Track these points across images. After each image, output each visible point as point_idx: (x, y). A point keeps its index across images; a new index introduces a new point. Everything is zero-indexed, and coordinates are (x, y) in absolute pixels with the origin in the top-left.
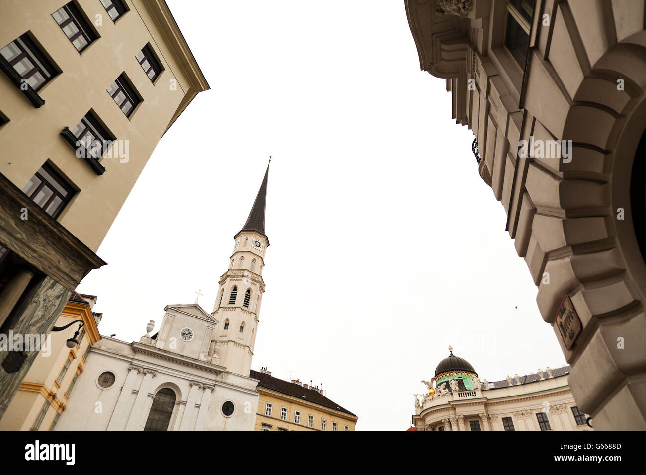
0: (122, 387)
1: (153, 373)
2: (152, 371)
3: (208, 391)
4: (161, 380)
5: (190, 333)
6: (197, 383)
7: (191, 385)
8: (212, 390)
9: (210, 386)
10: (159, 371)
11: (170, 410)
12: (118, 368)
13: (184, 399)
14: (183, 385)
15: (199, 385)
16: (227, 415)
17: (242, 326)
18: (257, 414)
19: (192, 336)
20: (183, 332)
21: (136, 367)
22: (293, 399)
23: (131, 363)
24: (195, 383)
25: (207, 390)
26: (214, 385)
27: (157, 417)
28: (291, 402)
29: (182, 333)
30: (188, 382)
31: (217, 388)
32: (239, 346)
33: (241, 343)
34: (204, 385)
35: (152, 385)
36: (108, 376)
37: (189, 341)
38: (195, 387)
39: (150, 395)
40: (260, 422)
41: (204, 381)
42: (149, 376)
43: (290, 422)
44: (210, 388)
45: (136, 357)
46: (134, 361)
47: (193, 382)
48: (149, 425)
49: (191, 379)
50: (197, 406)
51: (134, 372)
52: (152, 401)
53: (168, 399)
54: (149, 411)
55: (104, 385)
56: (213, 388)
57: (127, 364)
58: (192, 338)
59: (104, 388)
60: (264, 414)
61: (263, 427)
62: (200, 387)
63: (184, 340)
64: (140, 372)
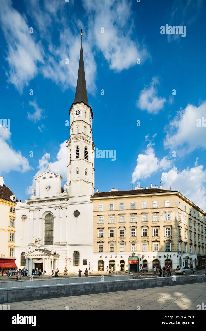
0: (30, 219)
2: (38, 209)
4: (43, 211)
5: (49, 187)
11: (52, 222)
12: (26, 212)
14: (52, 210)
16: (77, 217)
18: (93, 212)
20: (46, 187)
21: (31, 210)
22: (116, 197)
24: (57, 207)
25: (63, 208)
27: (48, 226)
28: (116, 199)
31: (68, 206)
33: (78, 180)
34: (61, 207)
35: (40, 214)
36: (24, 216)
37: (50, 190)
38: (58, 209)
39: (40, 218)
40: (96, 215)
41: (60, 205)
43: (116, 210)
44: (64, 207)
46: (30, 208)
47: (56, 208)
48: (46, 229)
49: (54, 207)
50: (61, 217)
51: (32, 212)
52: (44, 221)
53: (51, 218)
54: (44, 224)
55: (24, 220)
56: (66, 207)
57: (28, 210)
58: (51, 188)
59: (24, 221)
60: (97, 211)
61: (98, 217)
62: (60, 209)
63: (48, 191)
64: (34, 211)
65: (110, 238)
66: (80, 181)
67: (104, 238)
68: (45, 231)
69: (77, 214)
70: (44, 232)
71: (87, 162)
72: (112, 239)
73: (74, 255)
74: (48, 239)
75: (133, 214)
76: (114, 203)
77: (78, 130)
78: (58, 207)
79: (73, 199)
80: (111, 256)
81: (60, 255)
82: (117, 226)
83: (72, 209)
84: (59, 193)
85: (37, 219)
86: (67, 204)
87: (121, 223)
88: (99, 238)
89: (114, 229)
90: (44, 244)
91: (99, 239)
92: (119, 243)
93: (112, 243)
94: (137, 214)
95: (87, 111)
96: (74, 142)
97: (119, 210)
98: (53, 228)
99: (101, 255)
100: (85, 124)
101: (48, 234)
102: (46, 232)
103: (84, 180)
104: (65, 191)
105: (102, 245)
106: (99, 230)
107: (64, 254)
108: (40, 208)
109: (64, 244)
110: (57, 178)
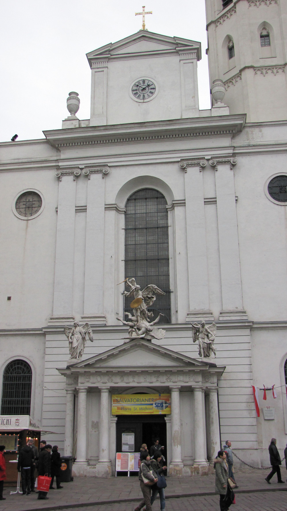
0: (57, 208)
1: (103, 170)
2: (99, 168)
3: (223, 170)
4: (121, 177)
5: (148, 86)
6: (194, 162)
7: (183, 169)
8: (233, 166)
9: (224, 160)
10: (110, 165)
11: (161, 222)
13: (177, 196)
14: (166, 174)
15: (198, 164)
16: (285, 201)
17: (264, 34)
19: (154, 89)
20: (135, 88)
21: (68, 171)
23: (58, 168)
24: (190, 162)
25: (219, 167)
26: (234, 155)
27: (140, 239)
29: (133, 91)
30: (176, 167)
31: (240, 160)
34: (211, 162)
35: (107, 190)
36: (30, 198)
37: (151, 98)
38: (193, 172)
39: (108, 208)
41: (208, 154)
42: (96, 178)
44: (225, 162)
45: (63, 156)
46: (60, 164)
47: (185, 163)
48: (131, 255)
49: (179, 159)
50: (210, 201)
51: (68, 179)
52: (122, 217)
53: (152, 207)
54: (122, 234)
55: (28, 213)
56: (232, 160)
57: (52, 172)
58: (156, 91)
59: (31, 217)
62: (203, 168)
63: (142, 101)
64: (77, 177)
68: (126, 261)
69: (283, 189)
70: (122, 264)
78: (196, 162)
84: (197, 106)
85: (96, 209)
86: (235, 152)
102: (131, 265)
107: (246, 368)
108: (110, 167)
109: (239, 318)
110: (183, 57)
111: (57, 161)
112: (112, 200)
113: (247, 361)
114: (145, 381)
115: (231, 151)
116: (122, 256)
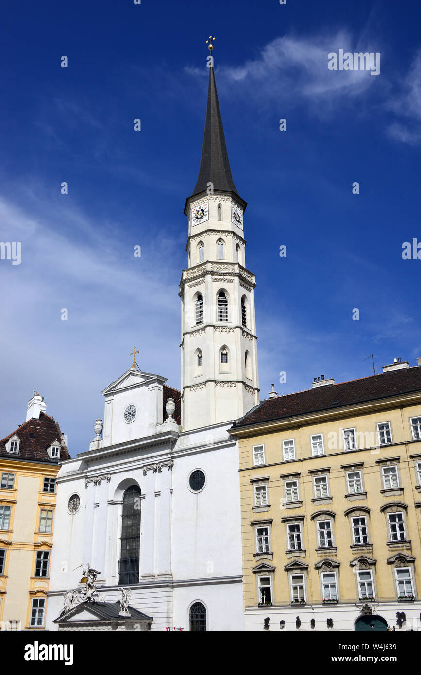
1: (107, 477)
2: (105, 476)
3: (165, 470)
4: (117, 479)
5: (133, 410)
7: (145, 472)
8: (171, 467)
9: (165, 463)
10: (111, 472)
12: (77, 487)
13: (144, 491)
14: (137, 476)
15: (153, 468)
16: (198, 489)
17: (200, 356)
18: (240, 471)
19: (135, 412)
20: (126, 413)
21: (91, 479)
22: (295, 420)
23: (86, 477)
24: (148, 467)
25: (163, 469)
26: (172, 458)
27: (129, 523)
28: (297, 426)
29: (125, 415)
30: (141, 471)
32: (198, 388)
33: (200, 382)
34: (158, 465)
35: (110, 490)
36: (74, 499)
37: (134, 419)
38: (150, 473)
39: (110, 503)
40: (247, 480)
41: (158, 460)
42: (104, 482)
43: (303, 458)
44: (166, 465)
45: (89, 469)
46: (88, 474)
47: (145, 468)
48: (125, 534)
49: (142, 465)
50: (158, 494)
51: (91, 485)
52: (120, 507)
54: (120, 519)
55: (74, 511)
56: (170, 463)
57: (84, 480)
58: (136, 414)
59: (75, 513)
60: (251, 466)
61: (254, 485)
62: (155, 471)
63: (128, 422)
64: (96, 483)
65: (289, 552)
66: (204, 386)
67: (272, 554)
68: (123, 539)
69: (197, 480)
70: (119, 542)
71: (224, 327)
72: (296, 556)
73: (192, 616)
74: (128, 566)
75: (353, 468)
76: (294, 438)
77: (202, 254)
78: (151, 466)
79: (188, 437)
80: (298, 618)
81: (152, 618)
82: (308, 509)
83: (185, 467)
84: (155, 424)
85: (103, 505)
86: (172, 456)
87: (318, 500)
88: (258, 554)
89: (300, 523)
90: (116, 582)
91: (258, 558)
92: (320, 570)
93: (297, 572)
94: (364, 466)
95: (222, 203)
96: (191, 286)
97: (310, 457)
98: (139, 529)
99: (266, 617)
100: (218, 236)
101: (128, 548)
102: (125, 542)
103: (215, 381)
104: (170, 418)
105: (267, 580)
106: (256, 529)
107: (165, 615)
108: (111, 474)
109: (164, 579)
110: (150, 386)
111: (86, 473)
112: (111, 497)
113: (165, 610)
114: (87, 629)
115: (169, 456)
116: (119, 534)
